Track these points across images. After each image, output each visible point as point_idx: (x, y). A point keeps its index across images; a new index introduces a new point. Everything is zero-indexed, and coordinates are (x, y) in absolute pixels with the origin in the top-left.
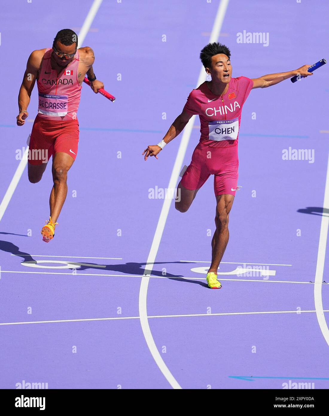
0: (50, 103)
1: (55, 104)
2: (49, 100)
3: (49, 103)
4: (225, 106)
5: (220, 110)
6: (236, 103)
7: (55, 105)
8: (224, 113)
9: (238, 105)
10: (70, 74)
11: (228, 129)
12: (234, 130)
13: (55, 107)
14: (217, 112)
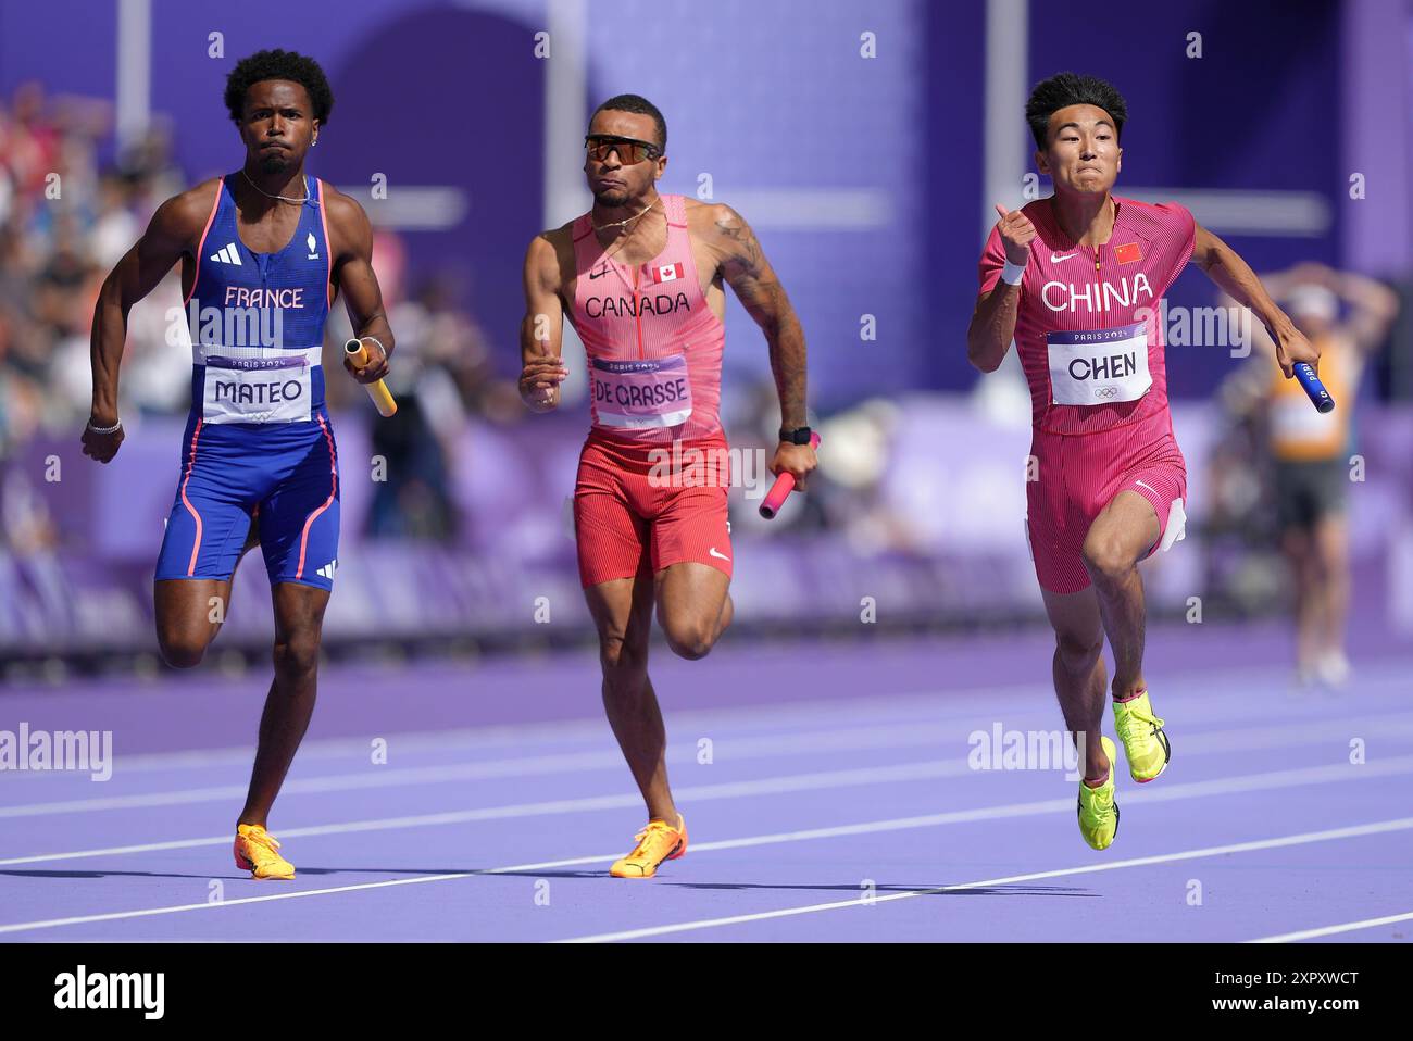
0: (632, 387)
1: (647, 390)
2: (627, 377)
3: (629, 389)
4: (1106, 285)
5: (1088, 297)
6: (1141, 280)
7: (648, 392)
8: (1099, 309)
9: (1146, 287)
10: (673, 276)
11: (1113, 359)
13: (651, 398)
14: (1076, 300)
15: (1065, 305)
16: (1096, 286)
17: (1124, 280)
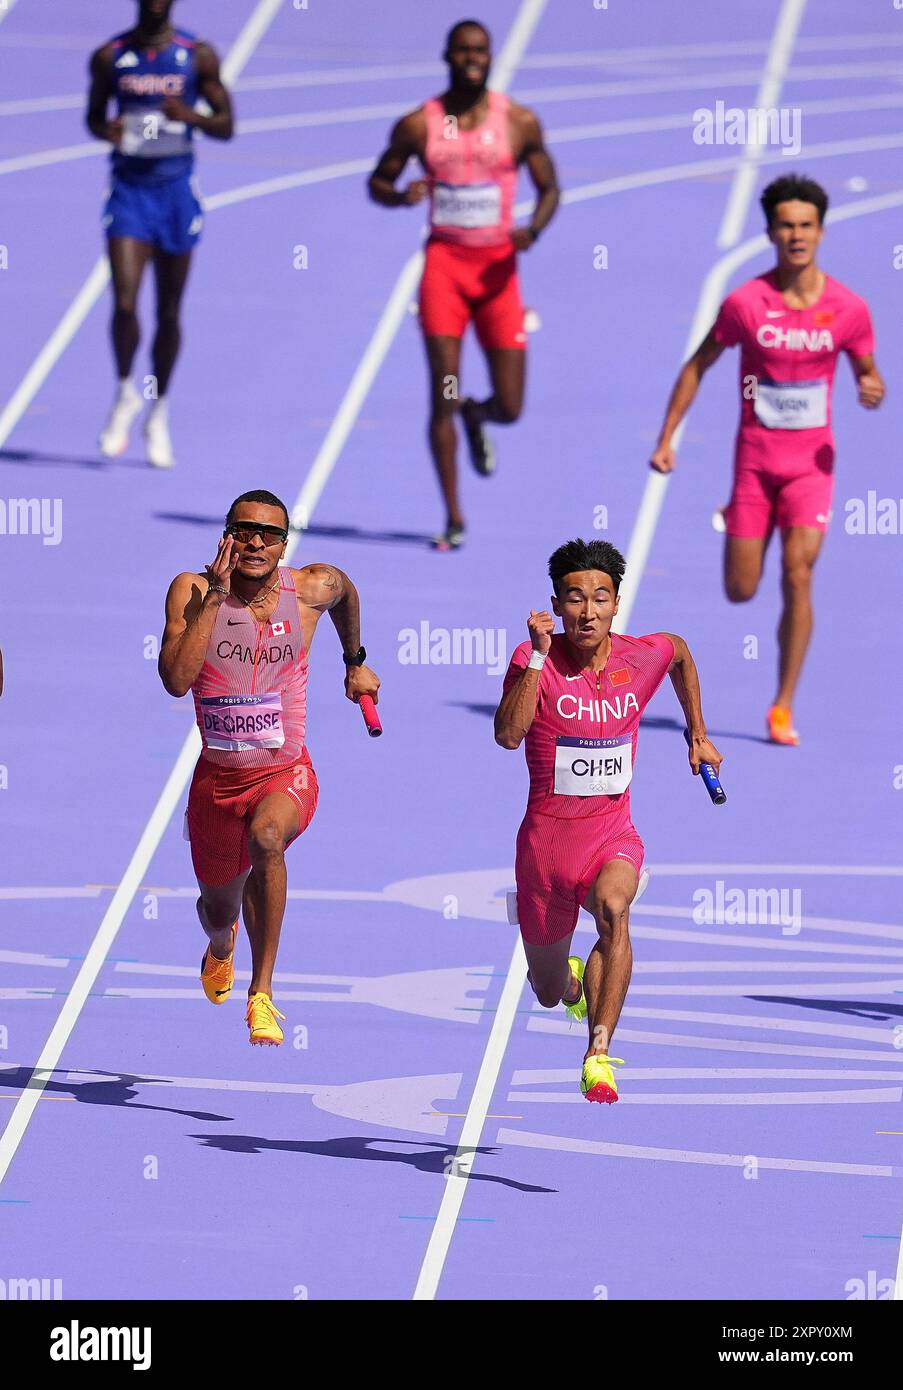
0: (238, 718)
1: (250, 720)
2: (235, 709)
3: (235, 719)
4: (604, 702)
5: (591, 709)
6: (629, 698)
7: (250, 722)
8: (599, 720)
9: (635, 704)
10: (283, 632)
11: (607, 761)
12: (620, 768)
13: (253, 727)
14: (583, 711)
15: (574, 714)
16: (597, 702)
17: (617, 699)
